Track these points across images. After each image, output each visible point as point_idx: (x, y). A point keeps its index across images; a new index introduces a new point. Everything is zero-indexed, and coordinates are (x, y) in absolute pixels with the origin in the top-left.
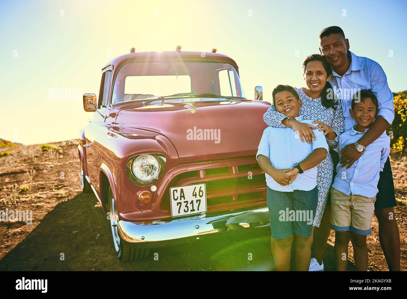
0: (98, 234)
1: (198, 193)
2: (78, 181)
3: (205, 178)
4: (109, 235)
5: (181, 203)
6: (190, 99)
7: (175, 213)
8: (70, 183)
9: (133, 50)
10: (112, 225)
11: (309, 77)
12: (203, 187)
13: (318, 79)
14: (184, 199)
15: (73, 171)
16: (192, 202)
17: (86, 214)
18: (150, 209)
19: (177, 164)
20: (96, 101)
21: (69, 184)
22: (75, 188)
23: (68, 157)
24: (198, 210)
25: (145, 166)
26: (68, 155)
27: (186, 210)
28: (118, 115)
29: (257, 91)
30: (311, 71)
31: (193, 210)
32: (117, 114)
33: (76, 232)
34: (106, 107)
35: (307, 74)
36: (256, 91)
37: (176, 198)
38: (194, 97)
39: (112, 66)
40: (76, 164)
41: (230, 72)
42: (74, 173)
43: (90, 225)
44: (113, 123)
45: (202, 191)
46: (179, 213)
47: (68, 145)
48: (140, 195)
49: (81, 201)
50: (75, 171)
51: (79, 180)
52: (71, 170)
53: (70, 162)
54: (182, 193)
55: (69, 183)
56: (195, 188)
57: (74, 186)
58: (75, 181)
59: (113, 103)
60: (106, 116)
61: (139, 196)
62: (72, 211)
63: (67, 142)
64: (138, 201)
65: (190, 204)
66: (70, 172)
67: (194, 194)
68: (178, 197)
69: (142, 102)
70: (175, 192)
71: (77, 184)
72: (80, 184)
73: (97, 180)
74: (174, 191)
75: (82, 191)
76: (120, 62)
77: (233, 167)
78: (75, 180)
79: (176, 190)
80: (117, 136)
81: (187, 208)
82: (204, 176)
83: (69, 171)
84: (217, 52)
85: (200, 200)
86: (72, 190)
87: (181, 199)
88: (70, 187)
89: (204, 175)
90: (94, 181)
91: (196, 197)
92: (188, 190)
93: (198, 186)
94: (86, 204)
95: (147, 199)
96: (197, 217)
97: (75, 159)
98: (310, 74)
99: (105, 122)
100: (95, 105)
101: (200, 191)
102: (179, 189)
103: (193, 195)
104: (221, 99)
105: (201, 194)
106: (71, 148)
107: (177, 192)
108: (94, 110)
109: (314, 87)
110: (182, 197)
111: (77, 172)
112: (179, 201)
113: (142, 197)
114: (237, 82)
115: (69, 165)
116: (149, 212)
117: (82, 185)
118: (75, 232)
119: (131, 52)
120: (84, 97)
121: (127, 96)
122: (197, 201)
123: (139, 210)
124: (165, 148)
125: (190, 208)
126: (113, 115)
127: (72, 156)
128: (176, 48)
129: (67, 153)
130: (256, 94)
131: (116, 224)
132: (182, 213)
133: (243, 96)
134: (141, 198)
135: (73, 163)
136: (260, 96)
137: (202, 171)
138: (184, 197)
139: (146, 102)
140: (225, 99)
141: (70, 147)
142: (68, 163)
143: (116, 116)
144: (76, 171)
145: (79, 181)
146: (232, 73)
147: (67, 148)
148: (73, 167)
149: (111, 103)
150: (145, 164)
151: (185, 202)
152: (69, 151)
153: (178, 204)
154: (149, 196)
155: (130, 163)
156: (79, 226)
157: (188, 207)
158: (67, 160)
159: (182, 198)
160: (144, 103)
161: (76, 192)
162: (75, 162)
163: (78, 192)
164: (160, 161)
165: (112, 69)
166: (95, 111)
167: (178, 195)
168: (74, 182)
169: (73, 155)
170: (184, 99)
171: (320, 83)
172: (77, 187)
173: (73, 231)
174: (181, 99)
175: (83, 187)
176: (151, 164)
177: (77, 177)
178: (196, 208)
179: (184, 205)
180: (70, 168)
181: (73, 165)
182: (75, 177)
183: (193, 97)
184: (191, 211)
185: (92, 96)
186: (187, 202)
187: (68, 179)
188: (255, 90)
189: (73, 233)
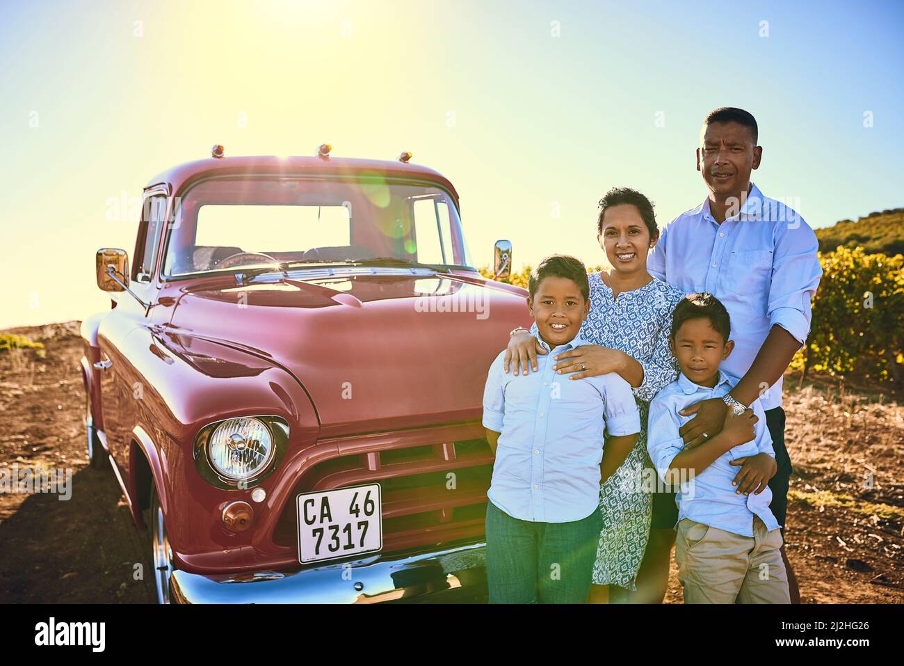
0: (122, 582)
1: (361, 507)
2: (79, 435)
3: (378, 471)
4: (148, 585)
5: (321, 531)
6: (347, 270)
7: (307, 552)
8: (61, 440)
9: (218, 151)
10: (156, 566)
11: (612, 242)
12: (375, 491)
13: (630, 245)
14: (330, 520)
15: (68, 408)
16: (348, 528)
17: (95, 527)
18: (249, 543)
19: (315, 438)
20: (126, 264)
21: (58, 443)
22: (72, 453)
23: (57, 370)
24: (362, 545)
25: (240, 443)
26: (59, 363)
27: (334, 546)
28: (178, 304)
29: (500, 250)
30: (616, 227)
31: (350, 546)
32: (176, 300)
33: (69, 577)
34: (150, 281)
35: (607, 234)
36: (498, 249)
37: (310, 519)
38: (357, 266)
39: (167, 186)
40: (77, 389)
41: (439, 204)
42: (72, 414)
43: (103, 555)
44: (166, 324)
45: (372, 502)
46: (317, 553)
47: (60, 337)
48: (226, 511)
49: (85, 490)
50: (73, 408)
51: (83, 433)
52: (64, 404)
53: (61, 382)
54: (325, 507)
55: (58, 440)
56: (357, 494)
57: (70, 448)
58: (72, 435)
59: (167, 272)
60: (149, 303)
61: (224, 512)
62: (60, 519)
63: (57, 327)
64: (221, 524)
65: (344, 532)
66: (62, 410)
67: (354, 508)
68: (315, 517)
69: (236, 276)
70: (309, 505)
71: (76, 442)
72: (84, 443)
73: (122, 438)
74: (307, 502)
75: (88, 462)
76: (187, 177)
77: (444, 445)
78: (72, 431)
79: (312, 501)
80: (173, 362)
81: (335, 541)
82: (377, 468)
83: (60, 407)
84: (411, 161)
85: (367, 522)
86: (64, 461)
87: (322, 522)
88: (61, 451)
89: (377, 466)
90: (114, 438)
91: (357, 516)
92: (340, 499)
93: (362, 491)
94: (96, 499)
95: (242, 521)
96: (360, 562)
97: (74, 375)
98: (612, 232)
99: (146, 316)
100: (124, 276)
101: (367, 501)
102: (318, 498)
103: (352, 512)
104: (419, 272)
105: (369, 509)
106: (67, 346)
107: (313, 505)
108: (121, 289)
109: (624, 262)
110: (326, 515)
111: (78, 411)
112: (317, 525)
113: (231, 516)
114: (456, 232)
115: (60, 390)
116: (248, 550)
117: (88, 449)
118: (66, 576)
119: (214, 156)
120: (99, 255)
121: (202, 251)
122: (360, 524)
123: (222, 548)
124: (289, 404)
125: (344, 540)
126: (166, 302)
127: (68, 367)
128: (319, 149)
129: (56, 359)
130: (498, 255)
131: (165, 565)
132: (325, 554)
133: (469, 264)
134: (229, 520)
135: (69, 385)
136: (506, 263)
137: (373, 454)
138: (329, 515)
139: (245, 276)
140: (427, 272)
141: (64, 343)
142: (57, 385)
143: (175, 304)
144: (77, 409)
145: (83, 436)
146: (443, 208)
147: (57, 345)
148: (70, 397)
149: (163, 272)
150: (240, 439)
151: (331, 528)
152: (61, 353)
153: (315, 531)
154: (247, 514)
155: (204, 438)
156: (78, 558)
157: (337, 539)
158: (57, 377)
159: (326, 519)
160: (240, 276)
161: (75, 465)
162: (75, 384)
163: (79, 466)
164: (276, 434)
165: (166, 194)
166: (123, 290)
167: (314, 511)
168: (69, 438)
169: (70, 364)
170: (333, 270)
171: (635, 254)
172: (78, 452)
173: (61, 571)
174: (326, 270)
175: (91, 455)
176: (253, 439)
177: (78, 424)
178: (356, 540)
179: (328, 534)
180: (60, 398)
181: (70, 393)
182: (73, 424)
183: (355, 264)
184: (346, 548)
185: (117, 254)
186: (336, 527)
187: (56, 427)
188: (496, 248)
189: (61, 578)
